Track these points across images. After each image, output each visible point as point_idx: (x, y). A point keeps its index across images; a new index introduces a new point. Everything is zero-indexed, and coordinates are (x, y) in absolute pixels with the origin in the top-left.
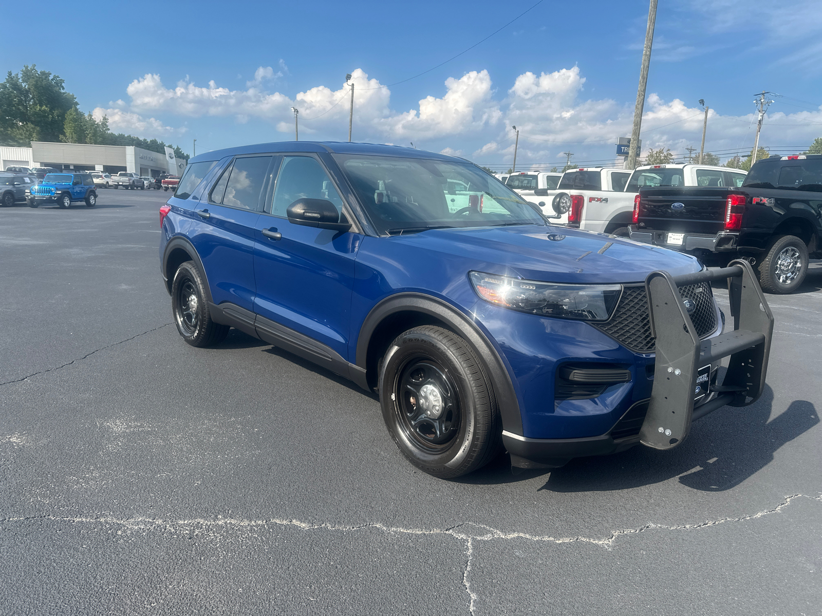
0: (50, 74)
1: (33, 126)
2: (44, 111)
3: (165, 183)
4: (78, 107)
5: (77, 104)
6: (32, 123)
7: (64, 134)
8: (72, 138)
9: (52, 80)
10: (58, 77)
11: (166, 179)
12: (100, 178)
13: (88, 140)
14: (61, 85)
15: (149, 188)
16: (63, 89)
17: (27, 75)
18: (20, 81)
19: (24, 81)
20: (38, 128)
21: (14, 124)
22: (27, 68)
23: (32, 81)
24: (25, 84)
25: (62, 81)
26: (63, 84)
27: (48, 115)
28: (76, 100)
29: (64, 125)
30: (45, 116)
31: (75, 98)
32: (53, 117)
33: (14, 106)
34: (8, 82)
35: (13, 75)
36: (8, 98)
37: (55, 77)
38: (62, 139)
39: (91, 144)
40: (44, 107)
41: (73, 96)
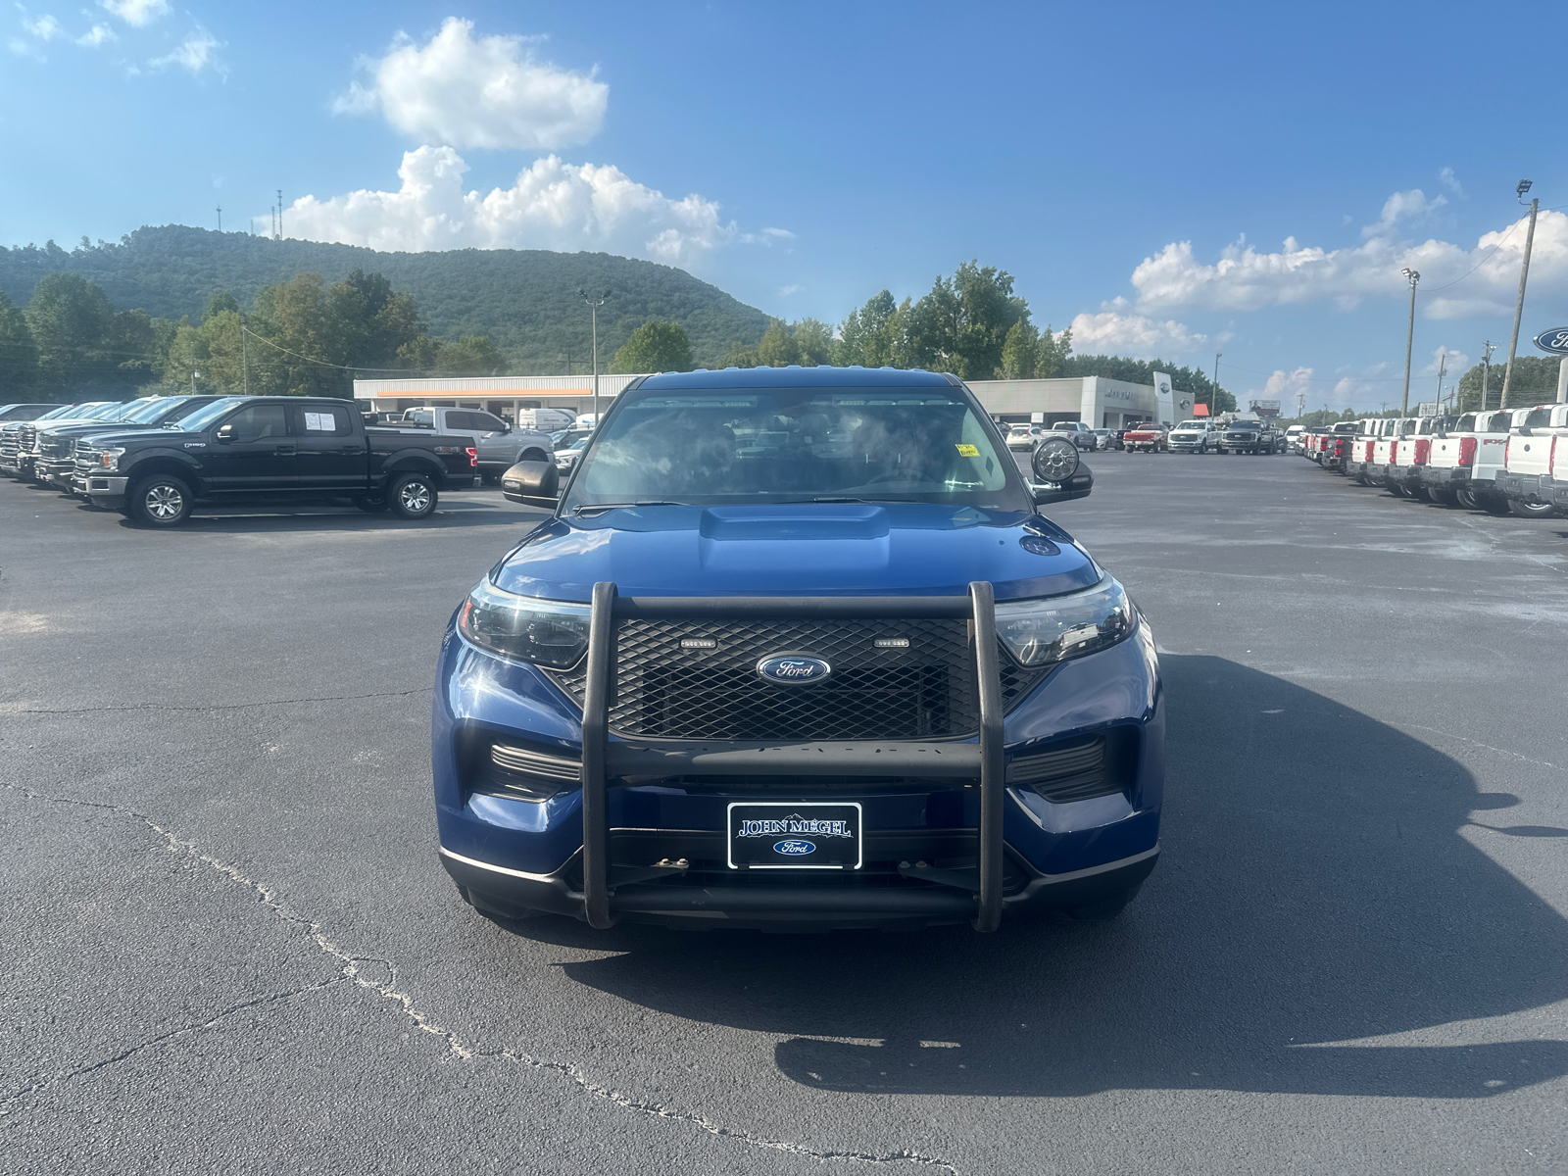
0: (995, 271)
1: (959, 357)
2: (979, 331)
3: (1130, 437)
4: (1029, 318)
5: (1028, 313)
6: (960, 352)
7: (1000, 365)
8: (1013, 370)
9: (997, 279)
10: (1006, 274)
11: (1133, 432)
12: (1025, 435)
13: (1036, 372)
14: (1009, 286)
15: (1105, 449)
16: (1012, 291)
17: (963, 278)
18: (953, 288)
19: (957, 288)
20: (966, 360)
21: (935, 357)
22: (964, 266)
23: (968, 286)
24: (959, 291)
25: (1011, 279)
26: (1012, 285)
27: (983, 337)
28: (1027, 308)
29: (1002, 350)
30: (978, 340)
31: (1027, 305)
32: (990, 340)
33: (939, 329)
34: (934, 292)
35: (943, 281)
36: (933, 317)
37: (1002, 274)
38: (998, 374)
39: (1040, 378)
40: (978, 325)
41: (1023, 301)
